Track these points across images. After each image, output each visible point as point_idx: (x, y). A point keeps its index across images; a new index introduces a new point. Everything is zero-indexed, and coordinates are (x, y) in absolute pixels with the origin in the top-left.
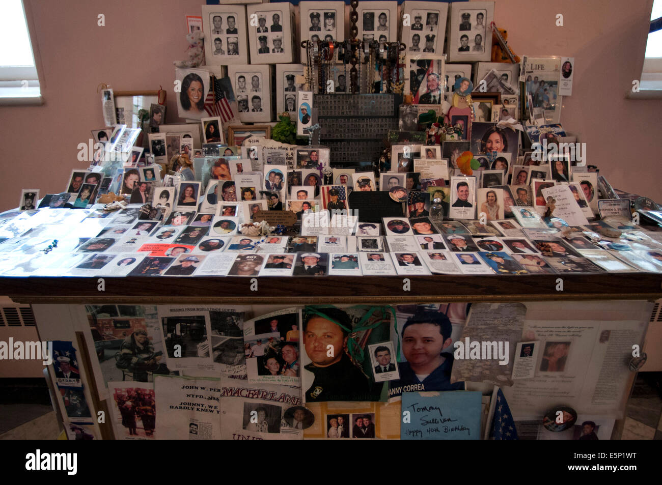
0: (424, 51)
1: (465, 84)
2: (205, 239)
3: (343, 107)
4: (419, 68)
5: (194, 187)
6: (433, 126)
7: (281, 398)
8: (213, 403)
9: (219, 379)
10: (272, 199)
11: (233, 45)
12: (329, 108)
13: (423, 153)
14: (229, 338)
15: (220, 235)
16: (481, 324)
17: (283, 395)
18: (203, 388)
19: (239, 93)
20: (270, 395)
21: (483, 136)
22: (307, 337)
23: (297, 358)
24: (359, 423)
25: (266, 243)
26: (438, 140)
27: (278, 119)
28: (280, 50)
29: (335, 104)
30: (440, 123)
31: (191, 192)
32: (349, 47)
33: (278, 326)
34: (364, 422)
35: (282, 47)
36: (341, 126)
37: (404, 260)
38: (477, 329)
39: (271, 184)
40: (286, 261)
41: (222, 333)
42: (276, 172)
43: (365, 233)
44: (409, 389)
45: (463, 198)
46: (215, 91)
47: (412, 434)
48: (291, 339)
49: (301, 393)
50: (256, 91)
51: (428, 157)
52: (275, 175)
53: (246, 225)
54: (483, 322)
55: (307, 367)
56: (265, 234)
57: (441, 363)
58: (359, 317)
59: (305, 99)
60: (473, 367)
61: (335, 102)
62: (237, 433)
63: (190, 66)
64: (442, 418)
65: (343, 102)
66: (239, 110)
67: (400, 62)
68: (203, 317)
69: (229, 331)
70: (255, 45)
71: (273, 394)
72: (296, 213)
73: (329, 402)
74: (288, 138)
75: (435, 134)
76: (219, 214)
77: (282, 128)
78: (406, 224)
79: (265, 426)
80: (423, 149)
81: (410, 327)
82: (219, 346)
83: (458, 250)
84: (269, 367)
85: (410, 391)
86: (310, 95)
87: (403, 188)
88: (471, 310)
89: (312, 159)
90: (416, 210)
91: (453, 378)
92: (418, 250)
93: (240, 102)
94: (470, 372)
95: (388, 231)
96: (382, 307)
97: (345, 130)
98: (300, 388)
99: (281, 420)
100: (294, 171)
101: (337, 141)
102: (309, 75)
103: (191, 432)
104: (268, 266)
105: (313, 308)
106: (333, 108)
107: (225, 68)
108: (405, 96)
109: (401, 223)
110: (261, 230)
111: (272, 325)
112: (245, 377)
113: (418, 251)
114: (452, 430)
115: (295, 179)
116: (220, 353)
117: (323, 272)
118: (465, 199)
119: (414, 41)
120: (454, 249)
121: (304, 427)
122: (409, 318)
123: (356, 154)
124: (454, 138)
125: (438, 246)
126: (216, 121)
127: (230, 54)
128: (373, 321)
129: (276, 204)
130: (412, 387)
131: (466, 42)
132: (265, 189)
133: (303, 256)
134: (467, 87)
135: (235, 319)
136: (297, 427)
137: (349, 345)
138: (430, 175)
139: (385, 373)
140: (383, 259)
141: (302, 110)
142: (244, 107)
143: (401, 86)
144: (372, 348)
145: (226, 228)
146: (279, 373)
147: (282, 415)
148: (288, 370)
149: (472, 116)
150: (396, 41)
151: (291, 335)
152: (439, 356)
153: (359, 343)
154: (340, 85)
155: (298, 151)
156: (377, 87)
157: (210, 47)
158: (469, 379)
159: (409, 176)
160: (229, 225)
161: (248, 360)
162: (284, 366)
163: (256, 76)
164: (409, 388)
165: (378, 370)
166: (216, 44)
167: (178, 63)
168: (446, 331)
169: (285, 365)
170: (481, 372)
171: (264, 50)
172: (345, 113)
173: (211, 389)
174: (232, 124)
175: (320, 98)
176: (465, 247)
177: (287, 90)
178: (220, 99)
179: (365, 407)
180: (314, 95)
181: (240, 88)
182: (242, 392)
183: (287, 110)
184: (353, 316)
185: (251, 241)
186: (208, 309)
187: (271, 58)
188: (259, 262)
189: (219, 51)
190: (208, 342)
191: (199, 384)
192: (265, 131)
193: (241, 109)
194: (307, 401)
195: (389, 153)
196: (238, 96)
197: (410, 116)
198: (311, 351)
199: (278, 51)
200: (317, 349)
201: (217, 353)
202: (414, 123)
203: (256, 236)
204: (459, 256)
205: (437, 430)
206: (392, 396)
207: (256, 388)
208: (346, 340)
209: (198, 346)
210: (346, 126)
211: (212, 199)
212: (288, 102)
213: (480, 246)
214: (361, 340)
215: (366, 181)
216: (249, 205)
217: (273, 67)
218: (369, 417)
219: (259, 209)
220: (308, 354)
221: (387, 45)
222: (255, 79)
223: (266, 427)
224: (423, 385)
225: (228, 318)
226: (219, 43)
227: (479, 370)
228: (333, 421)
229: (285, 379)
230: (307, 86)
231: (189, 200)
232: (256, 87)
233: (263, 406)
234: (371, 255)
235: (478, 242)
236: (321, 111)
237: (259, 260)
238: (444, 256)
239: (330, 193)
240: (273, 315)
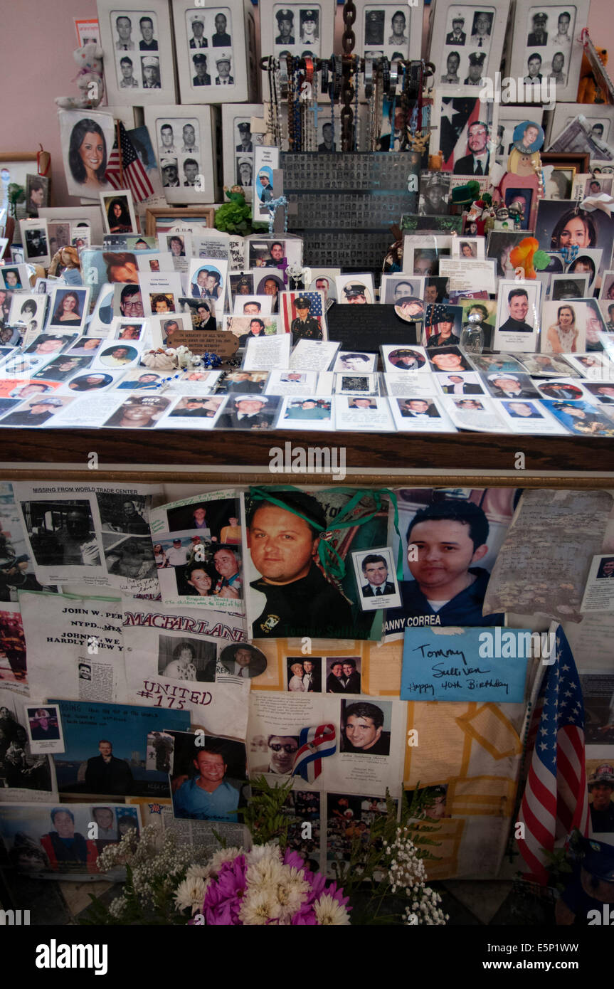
0: (466, 82)
1: (531, 133)
2: (83, 372)
3: (328, 174)
4: (455, 112)
5: (78, 296)
6: (474, 206)
7: (215, 631)
8: (112, 635)
9: (118, 600)
10: (199, 313)
11: (151, 70)
12: (305, 175)
13: (456, 249)
14: (129, 536)
15: (110, 368)
16: (537, 525)
17: (218, 626)
18: (95, 613)
19: (163, 157)
20: (198, 626)
21: (555, 225)
22: (253, 537)
23: (239, 569)
24: (336, 671)
25: (182, 380)
26: (482, 228)
27: (226, 198)
28: (227, 79)
29: (315, 169)
30: (485, 202)
31: (74, 304)
32: (339, 68)
33: (206, 518)
34: (345, 670)
35: (231, 74)
36: (324, 207)
37: (411, 408)
38: (529, 531)
39: (201, 290)
40: (207, 406)
41: (118, 528)
42: (210, 270)
43: (349, 368)
44: (416, 623)
45: (518, 316)
46: (122, 147)
47: (418, 689)
48: (228, 539)
49: (245, 624)
50: (190, 150)
51: (464, 255)
52: (208, 275)
53: (152, 352)
54: (540, 521)
55: (254, 585)
56: (183, 368)
57: (469, 584)
58: (337, 506)
59: (266, 159)
60: (520, 591)
61: (315, 165)
62: (151, 680)
63: (83, 105)
64: (466, 668)
65: (328, 166)
66: (164, 182)
67: (425, 95)
68: (87, 502)
69: (129, 524)
70: (188, 71)
71: (203, 623)
72: (238, 336)
73: (289, 639)
74: (239, 227)
75: (477, 219)
76: (113, 337)
77: (230, 209)
78: (420, 356)
79: (191, 670)
80: (455, 241)
81: (420, 526)
82: (113, 549)
83: (505, 396)
84: (195, 583)
85: (418, 626)
86: (275, 152)
87: (418, 299)
88: (522, 500)
89: (275, 256)
90: (438, 335)
91: (487, 608)
92: (437, 394)
93: (165, 169)
94: (515, 598)
95: (389, 365)
96: (375, 491)
97: (330, 214)
98: (243, 616)
99: (216, 663)
100: (242, 273)
101: (318, 231)
102: (273, 119)
103: (81, 677)
104: (175, 413)
105: (263, 490)
106: (312, 176)
107: (140, 111)
108: (431, 157)
109: (411, 354)
110: (176, 361)
111: (197, 516)
112: (159, 598)
113: (436, 397)
114: (481, 685)
115: (245, 287)
116: (116, 559)
117: (267, 424)
118: (521, 318)
119: (450, 65)
120: (499, 393)
121: (252, 675)
122: (419, 511)
123: (347, 254)
124: (510, 227)
125: (472, 389)
126: (125, 198)
127: (147, 87)
128: (359, 516)
129: (206, 322)
130: (421, 619)
131: (537, 67)
132: (190, 296)
133: (237, 399)
134: (535, 138)
135: (138, 506)
136: (240, 674)
137: (321, 551)
138: (466, 284)
139: (379, 597)
140: (374, 407)
141: (262, 178)
142: (171, 179)
143: (423, 140)
144: (358, 557)
145: (122, 357)
146: (210, 592)
147: (218, 656)
148: (224, 588)
149: (540, 189)
150: (419, 59)
151: (227, 533)
152: (465, 573)
153: (337, 548)
154: (325, 140)
155: (252, 243)
156: (385, 143)
157: (114, 72)
158: (511, 609)
159: (429, 282)
160: (128, 353)
161: (161, 572)
162: (217, 581)
163: (189, 125)
164: (416, 620)
165: (368, 592)
166: (123, 67)
167: (62, 100)
168: (479, 534)
169: (220, 581)
170: (532, 600)
171: (202, 80)
172: (331, 185)
173: (108, 615)
174: (153, 206)
175: (290, 159)
176: (518, 392)
177: (239, 149)
178: (131, 162)
179: (346, 647)
180: (282, 154)
181: (164, 145)
182: (156, 620)
183: (240, 183)
184: (328, 506)
185: (158, 377)
186: (93, 490)
187: (214, 93)
188: (163, 407)
189: (128, 80)
190: (98, 542)
191: (89, 606)
192: (205, 218)
193: (167, 182)
194: (254, 637)
195: (399, 249)
196: (162, 160)
197: (437, 190)
198: (260, 560)
199: (225, 82)
200: (269, 557)
201: (112, 560)
202: (443, 202)
203: (169, 370)
204: (507, 406)
205: (457, 685)
206: (388, 633)
207: (177, 614)
208: (316, 543)
209: (82, 547)
210: (333, 207)
211: (106, 315)
212: (242, 170)
213: (543, 391)
214: (339, 544)
215: (360, 289)
216: (161, 321)
217: (217, 109)
218: (353, 662)
219: (177, 327)
220: (255, 563)
221: (403, 65)
222: (189, 130)
223: (194, 673)
224: (438, 616)
225: (127, 505)
226: (129, 67)
227: (529, 596)
228: (296, 668)
229: (220, 602)
230: (269, 137)
231: (69, 316)
232: (190, 144)
233: (188, 642)
234: (355, 400)
235: (540, 386)
236: (293, 182)
237: (162, 404)
238: (481, 405)
239: (297, 303)
240: (196, 500)
